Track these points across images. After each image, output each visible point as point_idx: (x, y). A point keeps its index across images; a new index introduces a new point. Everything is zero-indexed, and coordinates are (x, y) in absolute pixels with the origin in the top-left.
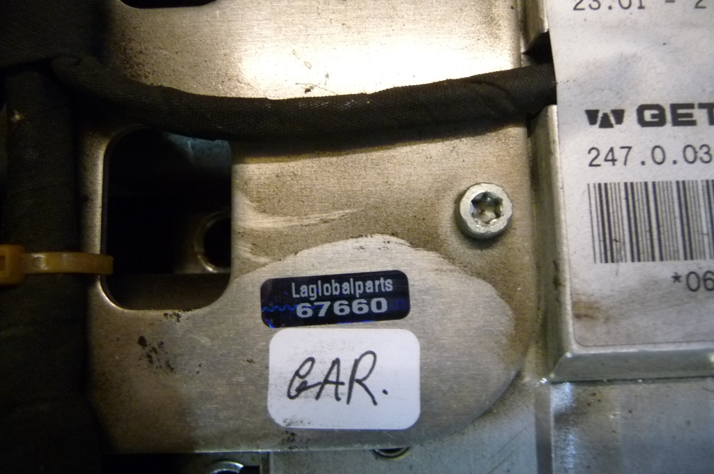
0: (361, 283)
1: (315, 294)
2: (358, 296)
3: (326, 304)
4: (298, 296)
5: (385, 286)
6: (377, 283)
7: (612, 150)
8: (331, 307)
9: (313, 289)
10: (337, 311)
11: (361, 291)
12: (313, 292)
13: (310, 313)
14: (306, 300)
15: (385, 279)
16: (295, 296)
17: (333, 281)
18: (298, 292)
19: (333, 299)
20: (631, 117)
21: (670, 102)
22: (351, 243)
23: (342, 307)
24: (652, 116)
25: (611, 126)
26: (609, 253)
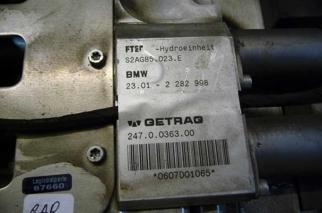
0: (56, 178)
1: (40, 183)
2: (55, 183)
3: (44, 186)
4: (35, 183)
5: (64, 179)
6: (61, 178)
7: (136, 134)
8: (45, 187)
9: (40, 181)
10: (47, 188)
11: (56, 181)
12: (40, 182)
13: (38, 189)
14: (37, 184)
15: (64, 177)
16: (34, 183)
17: (47, 178)
18: (35, 182)
19: (46, 184)
20: (143, 123)
21: (156, 118)
22: (54, 165)
23: (49, 187)
24: (150, 122)
25: (136, 126)
26: (133, 167)
